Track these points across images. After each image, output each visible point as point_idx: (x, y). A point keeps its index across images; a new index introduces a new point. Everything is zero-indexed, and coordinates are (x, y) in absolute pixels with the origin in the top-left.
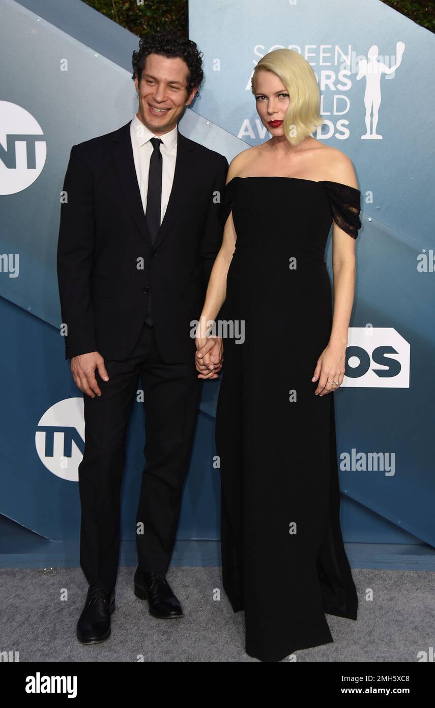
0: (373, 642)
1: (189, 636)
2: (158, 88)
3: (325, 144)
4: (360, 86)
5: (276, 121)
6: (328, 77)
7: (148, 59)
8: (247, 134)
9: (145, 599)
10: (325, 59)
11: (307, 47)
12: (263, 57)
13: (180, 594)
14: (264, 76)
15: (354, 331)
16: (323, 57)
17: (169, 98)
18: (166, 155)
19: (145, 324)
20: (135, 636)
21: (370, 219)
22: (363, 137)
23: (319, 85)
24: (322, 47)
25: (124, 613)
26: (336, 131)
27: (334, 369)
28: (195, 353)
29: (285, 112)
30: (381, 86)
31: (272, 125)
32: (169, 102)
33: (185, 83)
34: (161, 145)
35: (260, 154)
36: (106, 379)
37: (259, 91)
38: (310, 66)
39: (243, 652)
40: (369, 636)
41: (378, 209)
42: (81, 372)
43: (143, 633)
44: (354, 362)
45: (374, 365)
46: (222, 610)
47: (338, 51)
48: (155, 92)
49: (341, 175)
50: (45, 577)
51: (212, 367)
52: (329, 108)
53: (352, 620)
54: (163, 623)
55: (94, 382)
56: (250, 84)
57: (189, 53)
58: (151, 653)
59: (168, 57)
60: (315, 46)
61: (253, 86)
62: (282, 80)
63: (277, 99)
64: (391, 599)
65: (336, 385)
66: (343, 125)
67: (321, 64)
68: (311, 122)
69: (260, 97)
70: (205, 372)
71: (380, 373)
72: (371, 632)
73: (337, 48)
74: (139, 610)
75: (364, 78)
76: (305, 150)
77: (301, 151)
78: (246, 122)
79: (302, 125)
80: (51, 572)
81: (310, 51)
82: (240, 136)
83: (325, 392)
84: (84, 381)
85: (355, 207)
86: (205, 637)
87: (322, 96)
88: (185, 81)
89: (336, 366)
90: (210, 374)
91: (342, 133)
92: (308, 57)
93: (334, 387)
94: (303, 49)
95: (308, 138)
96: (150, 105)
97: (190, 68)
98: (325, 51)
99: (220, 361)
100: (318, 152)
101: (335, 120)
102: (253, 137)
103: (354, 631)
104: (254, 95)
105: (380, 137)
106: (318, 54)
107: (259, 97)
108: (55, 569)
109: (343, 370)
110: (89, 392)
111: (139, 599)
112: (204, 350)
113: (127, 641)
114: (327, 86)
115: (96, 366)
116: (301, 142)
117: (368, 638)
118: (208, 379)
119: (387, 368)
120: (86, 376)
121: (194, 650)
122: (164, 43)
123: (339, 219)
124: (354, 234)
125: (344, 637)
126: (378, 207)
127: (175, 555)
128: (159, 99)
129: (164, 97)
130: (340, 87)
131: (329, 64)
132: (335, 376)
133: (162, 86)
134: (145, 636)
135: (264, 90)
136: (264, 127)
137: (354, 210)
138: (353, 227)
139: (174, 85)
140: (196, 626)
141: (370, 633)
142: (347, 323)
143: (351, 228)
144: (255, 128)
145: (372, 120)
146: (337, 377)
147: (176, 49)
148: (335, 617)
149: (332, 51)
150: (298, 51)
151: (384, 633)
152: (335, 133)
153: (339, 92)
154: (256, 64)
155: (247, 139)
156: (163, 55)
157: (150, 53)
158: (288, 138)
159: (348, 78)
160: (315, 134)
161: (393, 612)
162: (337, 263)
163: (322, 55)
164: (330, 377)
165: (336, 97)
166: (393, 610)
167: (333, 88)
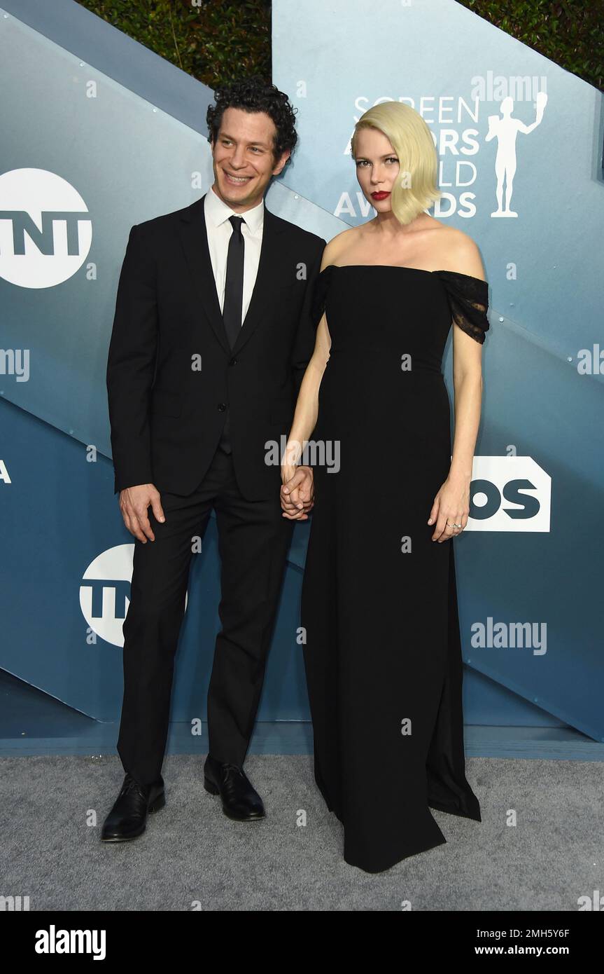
0: (504, 847)
1: (273, 839)
2: (235, 151)
3: (444, 224)
4: (490, 150)
5: (381, 193)
6: (449, 138)
7: (224, 115)
8: (346, 211)
9: (218, 794)
10: (446, 115)
11: (423, 99)
12: (365, 111)
13: (261, 788)
14: (369, 136)
15: (481, 460)
16: (443, 112)
17: (249, 164)
18: (249, 237)
19: (219, 449)
20: (206, 839)
21: (502, 319)
22: (494, 215)
23: (437, 149)
24: (441, 99)
25: (192, 811)
26: (459, 207)
27: (456, 508)
28: (280, 487)
29: (393, 182)
30: (516, 149)
31: (376, 197)
32: (249, 168)
33: (272, 145)
34: (243, 224)
35: (361, 236)
36: (161, 519)
37: (361, 155)
38: (426, 124)
39: (340, 860)
40: (497, 839)
41: (512, 306)
42: (130, 508)
43: (215, 836)
44: (481, 500)
45: (505, 504)
46: (315, 809)
47: (462, 106)
48: (232, 156)
49: (463, 263)
50: (92, 766)
51: (300, 506)
52: (450, 177)
53: (476, 822)
54: (241, 826)
55: (146, 522)
56: (349, 146)
57: (275, 106)
58: (225, 859)
59: (249, 111)
60: (433, 99)
61: (353, 149)
62: (390, 140)
63: (383, 165)
64: (526, 795)
65: (458, 528)
66: (468, 200)
67: (441, 121)
68: (425, 195)
69: (362, 162)
70: (292, 512)
71: (513, 514)
72: (500, 835)
73: (461, 100)
74: (210, 807)
75: (495, 140)
76: (418, 231)
77: (413, 232)
78: (345, 196)
79: (414, 199)
80: (101, 761)
81: (427, 104)
82: (337, 213)
83: (445, 537)
84: (134, 520)
85: (480, 304)
86: (293, 841)
87: (441, 163)
88: (271, 142)
89: (458, 506)
90: (298, 514)
91: (467, 210)
92: (424, 112)
93: (456, 530)
94: (417, 103)
95: (421, 215)
96: (226, 173)
97: (278, 126)
98: (445, 104)
99: (311, 499)
100: (434, 233)
101: (457, 193)
102: (353, 214)
103: (479, 834)
104: (354, 161)
105: (515, 215)
106: (437, 108)
107: (360, 162)
108: (105, 757)
109: (467, 510)
110: (140, 536)
111: (210, 794)
112: (292, 484)
113: (196, 846)
114: (448, 149)
115: (150, 502)
116: (413, 221)
117: (496, 842)
118: (295, 520)
119: (522, 507)
120: (137, 514)
121: (280, 856)
122: (245, 93)
123: (460, 319)
124: (480, 338)
125: (466, 842)
126: (511, 304)
127: (255, 739)
128: (237, 164)
129: (243, 162)
130: (464, 150)
131: (451, 121)
132: (456, 517)
133: (241, 147)
134: (218, 839)
135: (366, 153)
136: (368, 203)
137: (480, 307)
138: (479, 329)
139: (256, 147)
140: (281, 827)
141: (499, 837)
142: (472, 450)
143: (476, 330)
144: (355, 203)
145: (504, 192)
146: (459, 518)
147: (259, 102)
148: (456, 817)
149: (454, 104)
150: (411, 104)
151: (517, 836)
152: (457, 209)
153: (462, 157)
154: (358, 121)
155: (345, 218)
156: (242, 109)
157: (227, 107)
158: (396, 215)
159: (475, 140)
160: (432, 210)
161: (528, 811)
162: (458, 375)
163: (441, 109)
164: (450, 518)
165: (459, 163)
166: (527, 809)
167: (455, 152)
